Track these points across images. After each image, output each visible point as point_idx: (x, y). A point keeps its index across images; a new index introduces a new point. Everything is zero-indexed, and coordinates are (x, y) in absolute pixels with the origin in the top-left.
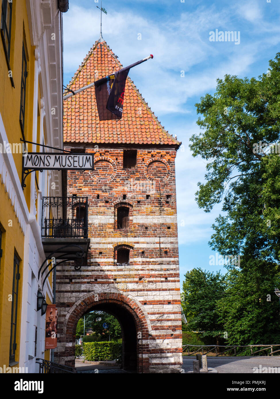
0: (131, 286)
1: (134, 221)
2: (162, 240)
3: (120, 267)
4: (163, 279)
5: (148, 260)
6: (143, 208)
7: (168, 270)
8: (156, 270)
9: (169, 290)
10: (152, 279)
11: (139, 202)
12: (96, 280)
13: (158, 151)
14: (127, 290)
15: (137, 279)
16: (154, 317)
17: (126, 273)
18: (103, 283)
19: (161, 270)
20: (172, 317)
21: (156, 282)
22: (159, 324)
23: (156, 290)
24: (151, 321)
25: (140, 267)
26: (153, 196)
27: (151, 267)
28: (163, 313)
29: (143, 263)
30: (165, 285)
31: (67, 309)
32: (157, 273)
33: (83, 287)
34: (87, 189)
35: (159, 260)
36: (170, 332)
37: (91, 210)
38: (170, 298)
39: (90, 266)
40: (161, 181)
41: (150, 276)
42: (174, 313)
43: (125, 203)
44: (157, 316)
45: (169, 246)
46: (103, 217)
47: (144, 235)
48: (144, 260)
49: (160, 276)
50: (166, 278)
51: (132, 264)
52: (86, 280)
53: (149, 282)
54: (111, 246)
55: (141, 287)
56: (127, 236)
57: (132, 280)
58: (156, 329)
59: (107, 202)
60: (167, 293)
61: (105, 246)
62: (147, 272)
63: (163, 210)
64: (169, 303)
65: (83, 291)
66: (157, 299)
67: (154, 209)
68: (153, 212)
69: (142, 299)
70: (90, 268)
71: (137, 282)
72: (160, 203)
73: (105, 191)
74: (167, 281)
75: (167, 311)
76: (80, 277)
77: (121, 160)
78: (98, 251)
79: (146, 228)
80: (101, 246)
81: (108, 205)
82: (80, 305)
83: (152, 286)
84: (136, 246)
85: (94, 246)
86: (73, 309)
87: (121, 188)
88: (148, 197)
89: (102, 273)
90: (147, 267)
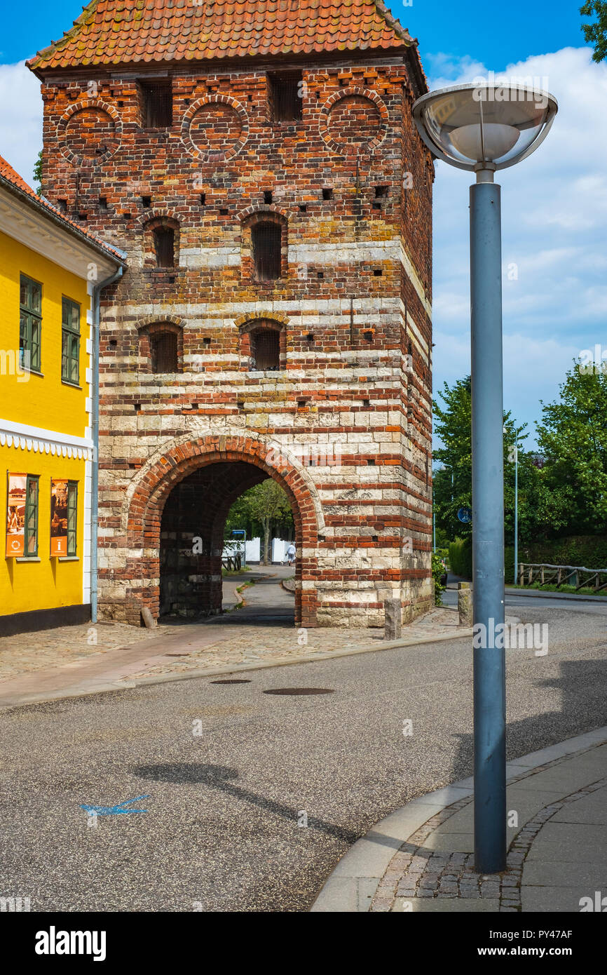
0: (278, 420)
1: (291, 259)
2: (358, 304)
3: (253, 375)
4: (359, 404)
5: (322, 355)
6: (314, 223)
7: (370, 380)
8: (339, 381)
9: (372, 430)
10: (332, 404)
11: (303, 208)
12: (195, 406)
13: (359, 68)
14: (268, 431)
15: (292, 404)
16: (329, 495)
17: (269, 388)
18: (211, 414)
19: (354, 380)
20: (377, 495)
21: (340, 410)
22: (343, 512)
23: (338, 430)
24: (325, 503)
25: (301, 374)
26: (341, 190)
27: (329, 373)
28: (356, 487)
29: (308, 365)
30: (361, 419)
31: (130, 472)
32: (343, 388)
33: (166, 423)
34: (175, 182)
35: (349, 355)
36: (370, 531)
37: (187, 232)
38: (372, 449)
39: (182, 372)
40: (363, 150)
41: (328, 396)
42: (382, 486)
43: (270, 214)
44: (339, 492)
45: (376, 320)
46: (213, 252)
47: (314, 293)
48: (311, 355)
49: (351, 395)
50: (366, 402)
51: (285, 365)
52: (172, 407)
53: (322, 410)
54: (231, 323)
55: (302, 422)
56: (271, 298)
57: (281, 405)
58: (334, 522)
59: (224, 212)
60: (367, 437)
61: (219, 323)
62: (317, 387)
63: (365, 228)
64: (371, 461)
65: (165, 433)
67: (340, 224)
68: (337, 234)
70: (181, 378)
71: (292, 412)
72: (357, 209)
73: (217, 185)
74: (367, 407)
75: (364, 479)
76: (157, 398)
77: (261, 98)
78: (199, 337)
79: (321, 275)
80: (208, 324)
81: (225, 219)
82: (158, 464)
83: (329, 421)
84: (293, 321)
85: (190, 324)
86: (142, 473)
87: (258, 175)
88: (327, 194)
89: (210, 390)
90: (316, 374)
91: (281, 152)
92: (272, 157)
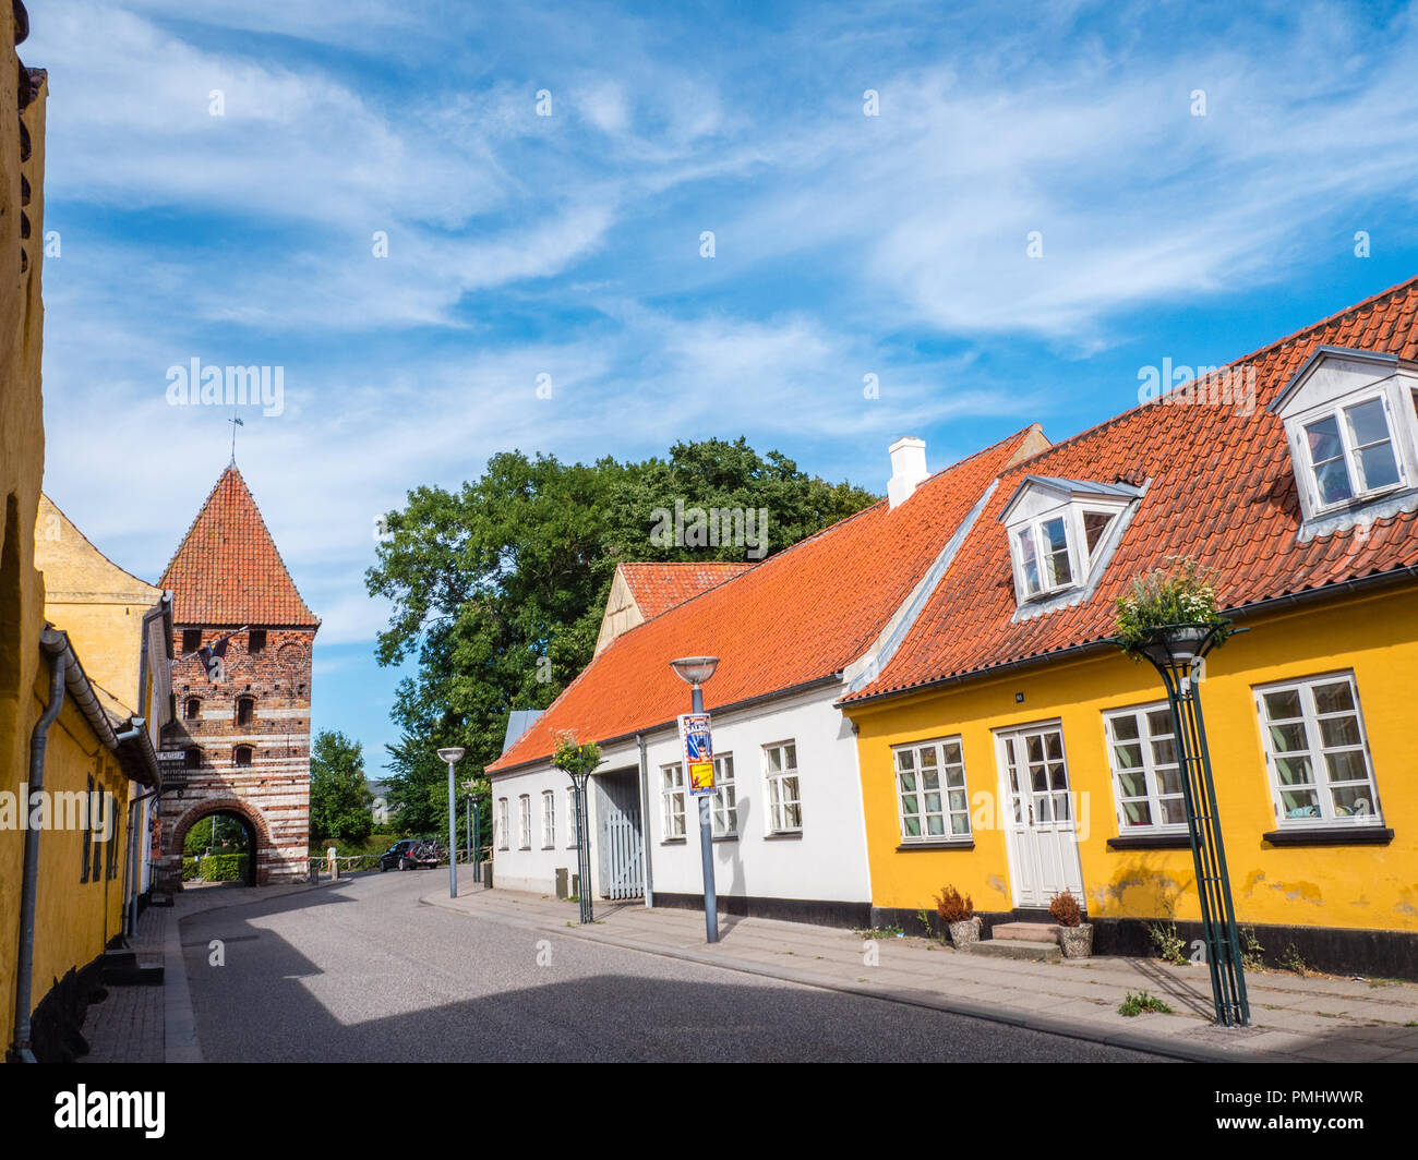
0: (251, 791)
1: (259, 716)
2: (291, 737)
3: (239, 770)
4: (290, 782)
5: (272, 760)
6: (270, 700)
7: (295, 771)
8: (282, 772)
9: (296, 794)
10: (276, 782)
11: (265, 693)
12: (210, 785)
13: (293, 632)
14: (246, 796)
15: (258, 783)
16: (276, 824)
17: (246, 776)
18: (217, 788)
19: (288, 771)
20: (298, 823)
21: (281, 785)
22: (281, 832)
23: (280, 794)
24: (273, 828)
25: (262, 769)
26: (283, 685)
27: (276, 768)
28: (288, 820)
29: (267, 764)
30: (291, 789)
31: (174, 818)
32: (283, 775)
33: (194, 793)
34: (202, 680)
35: (287, 760)
36: (294, 839)
37: (204, 704)
38: (295, 802)
39: (203, 769)
40: (295, 668)
41: (274, 779)
43: (249, 695)
44: (280, 822)
45: (299, 744)
46: (221, 712)
47: (270, 732)
48: (268, 760)
49: (287, 778)
50: (293, 781)
51: (250, 765)
52: (197, 785)
53: (273, 785)
54: (229, 746)
55: (263, 791)
56: (249, 734)
57: (253, 783)
58: (278, 836)
59: (226, 694)
60: (292, 797)
61: (222, 746)
62: (271, 775)
63: (294, 703)
64: (294, 808)
65: (194, 798)
66: (281, 803)
67: (284, 701)
68: (281, 705)
69: (263, 805)
70: (202, 772)
71: (258, 786)
72: (291, 694)
74: (292, 784)
75: (292, 816)
76: (190, 782)
77: (246, 642)
78: (212, 752)
79: (273, 724)
80: (217, 746)
81: (227, 697)
82: (189, 813)
83: (275, 790)
84: (259, 745)
85: (208, 746)
86: (180, 819)
87: (244, 677)
88: (277, 687)
89: (217, 777)
90: (271, 768)
91: (257, 667)
92: (251, 670)
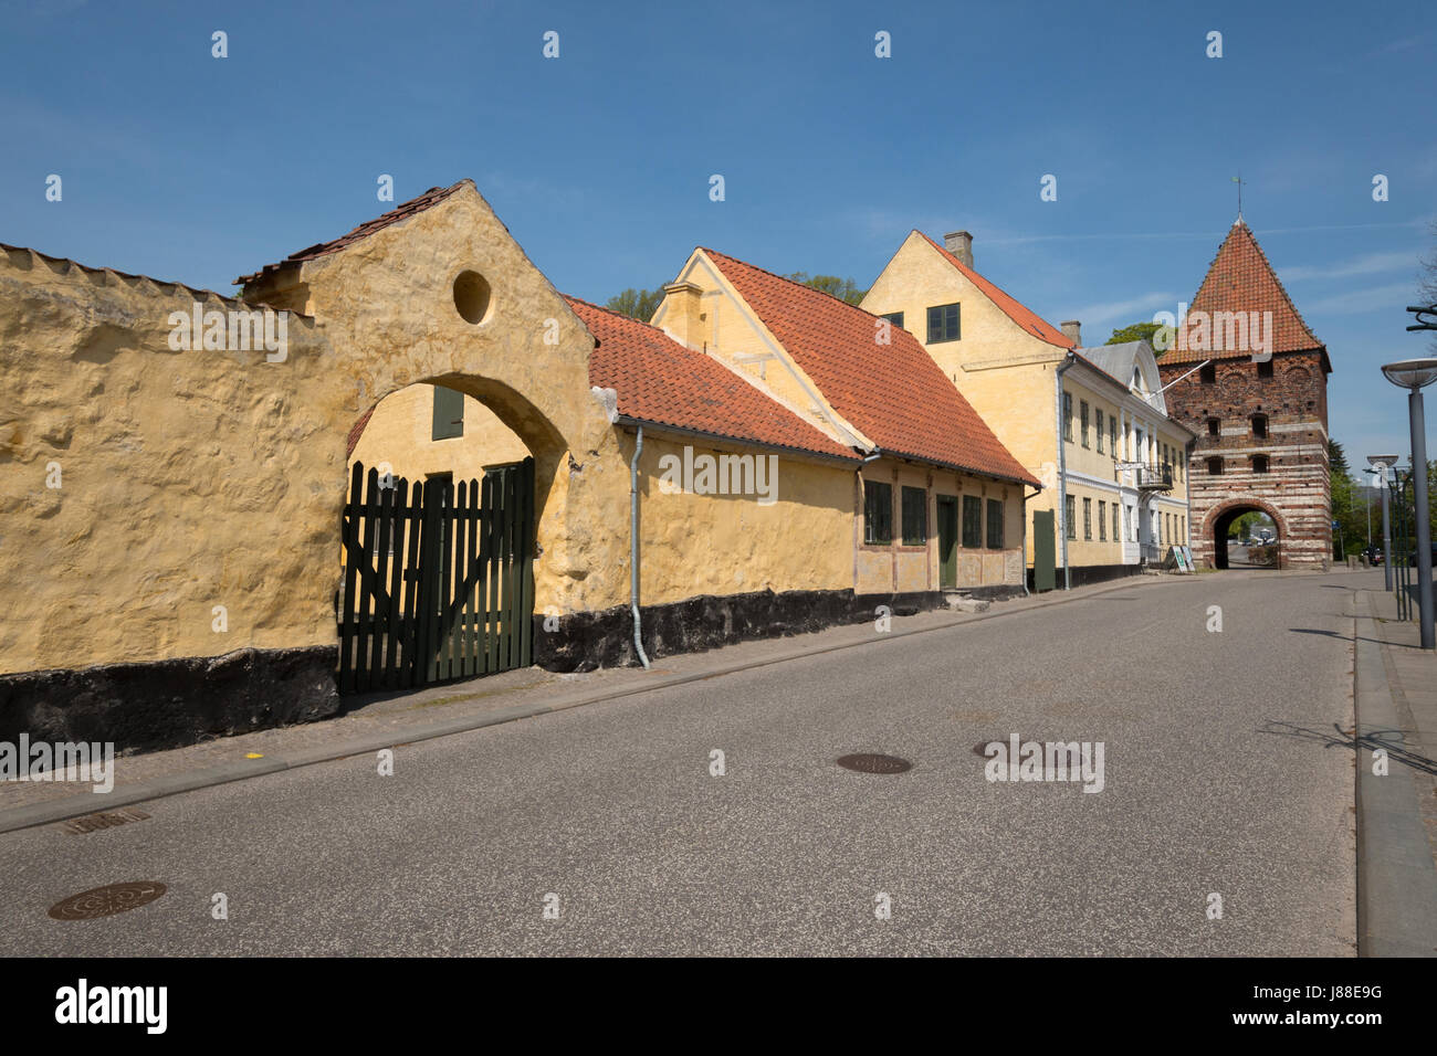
0: (1266, 492)
1: (1270, 431)
2: (1301, 447)
3: (1255, 475)
4: (1304, 485)
5: (1286, 467)
6: (1281, 417)
7: (1309, 476)
8: (1295, 477)
9: (1310, 495)
10: (1290, 485)
11: (1275, 411)
12: (1230, 487)
13: (1299, 357)
14: (1263, 496)
15: (1274, 486)
16: (1292, 520)
17: (1262, 480)
18: (1237, 491)
19: (1301, 476)
20: (1314, 520)
21: (1295, 488)
22: (1298, 526)
23: (1295, 495)
24: (1290, 524)
25: (1277, 474)
26: (1292, 404)
27: (1289, 474)
28: (1304, 517)
29: (1280, 471)
30: (1305, 491)
31: (1203, 512)
32: (1296, 479)
33: (1218, 494)
34: (1218, 404)
35: (1299, 467)
36: (1310, 533)
37: (1222, 424)
38: (1311, 503)
39: (1223, 475)
40: (1302, 388)
41: (1290, 483)
42: (1316, 516)
43: (1260, 414)
44: (1296, 519)
45: (1310, 453)
46: (1235, 430)
47: (1281, 444)
48: (1281, 467)
49: (1301, 482)
50: (1307, 484)
51: (1269, 471)
52: (1220, 488)
53: (1287, 488)
54: (1245, 456)
55: (1278, 493)
56: (1262, 446)
57: (1268, 486)
58: (1295, 530)
59: (1240, 414)
60: (1308, 498)
61: (1239, 456)
62: (1284, 479)
63: (1304, 418)
64: (1310, 507)
65: (1217, 497)
66: (1297, 503)
67: (1293, 417)
68: (1291, 421)
69: (1279, 504)
70: (1223, 477)
71: (1273, 489)
72: (1299, 410)
73: (1237, 404)
74: (1307, 486)
75: (1307, 514)
76: (1213, 485)
78: (1230, 461)
79: (1284, 436)
80: (1235, 456)
81: (1241, 417)
82: (1214, 509)
83: (1289, 492)
84: (1272, 455)
85: (1226, 457)
86: (1208, 513)
87: (1254, 400)
88: (1286, 406)
89: (1237, 481)
90: (1284, 474)
91: (1265, 391)
92: (1260, 393)
